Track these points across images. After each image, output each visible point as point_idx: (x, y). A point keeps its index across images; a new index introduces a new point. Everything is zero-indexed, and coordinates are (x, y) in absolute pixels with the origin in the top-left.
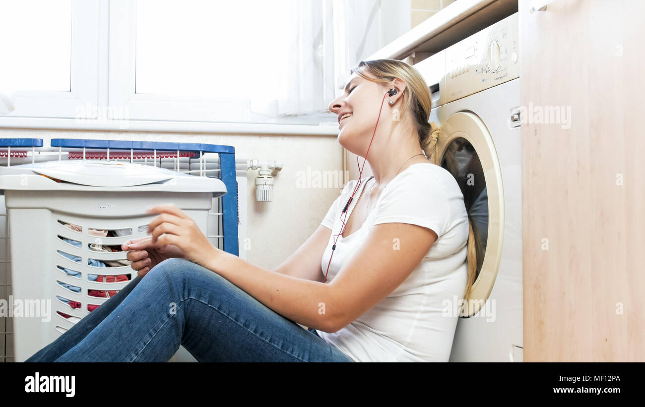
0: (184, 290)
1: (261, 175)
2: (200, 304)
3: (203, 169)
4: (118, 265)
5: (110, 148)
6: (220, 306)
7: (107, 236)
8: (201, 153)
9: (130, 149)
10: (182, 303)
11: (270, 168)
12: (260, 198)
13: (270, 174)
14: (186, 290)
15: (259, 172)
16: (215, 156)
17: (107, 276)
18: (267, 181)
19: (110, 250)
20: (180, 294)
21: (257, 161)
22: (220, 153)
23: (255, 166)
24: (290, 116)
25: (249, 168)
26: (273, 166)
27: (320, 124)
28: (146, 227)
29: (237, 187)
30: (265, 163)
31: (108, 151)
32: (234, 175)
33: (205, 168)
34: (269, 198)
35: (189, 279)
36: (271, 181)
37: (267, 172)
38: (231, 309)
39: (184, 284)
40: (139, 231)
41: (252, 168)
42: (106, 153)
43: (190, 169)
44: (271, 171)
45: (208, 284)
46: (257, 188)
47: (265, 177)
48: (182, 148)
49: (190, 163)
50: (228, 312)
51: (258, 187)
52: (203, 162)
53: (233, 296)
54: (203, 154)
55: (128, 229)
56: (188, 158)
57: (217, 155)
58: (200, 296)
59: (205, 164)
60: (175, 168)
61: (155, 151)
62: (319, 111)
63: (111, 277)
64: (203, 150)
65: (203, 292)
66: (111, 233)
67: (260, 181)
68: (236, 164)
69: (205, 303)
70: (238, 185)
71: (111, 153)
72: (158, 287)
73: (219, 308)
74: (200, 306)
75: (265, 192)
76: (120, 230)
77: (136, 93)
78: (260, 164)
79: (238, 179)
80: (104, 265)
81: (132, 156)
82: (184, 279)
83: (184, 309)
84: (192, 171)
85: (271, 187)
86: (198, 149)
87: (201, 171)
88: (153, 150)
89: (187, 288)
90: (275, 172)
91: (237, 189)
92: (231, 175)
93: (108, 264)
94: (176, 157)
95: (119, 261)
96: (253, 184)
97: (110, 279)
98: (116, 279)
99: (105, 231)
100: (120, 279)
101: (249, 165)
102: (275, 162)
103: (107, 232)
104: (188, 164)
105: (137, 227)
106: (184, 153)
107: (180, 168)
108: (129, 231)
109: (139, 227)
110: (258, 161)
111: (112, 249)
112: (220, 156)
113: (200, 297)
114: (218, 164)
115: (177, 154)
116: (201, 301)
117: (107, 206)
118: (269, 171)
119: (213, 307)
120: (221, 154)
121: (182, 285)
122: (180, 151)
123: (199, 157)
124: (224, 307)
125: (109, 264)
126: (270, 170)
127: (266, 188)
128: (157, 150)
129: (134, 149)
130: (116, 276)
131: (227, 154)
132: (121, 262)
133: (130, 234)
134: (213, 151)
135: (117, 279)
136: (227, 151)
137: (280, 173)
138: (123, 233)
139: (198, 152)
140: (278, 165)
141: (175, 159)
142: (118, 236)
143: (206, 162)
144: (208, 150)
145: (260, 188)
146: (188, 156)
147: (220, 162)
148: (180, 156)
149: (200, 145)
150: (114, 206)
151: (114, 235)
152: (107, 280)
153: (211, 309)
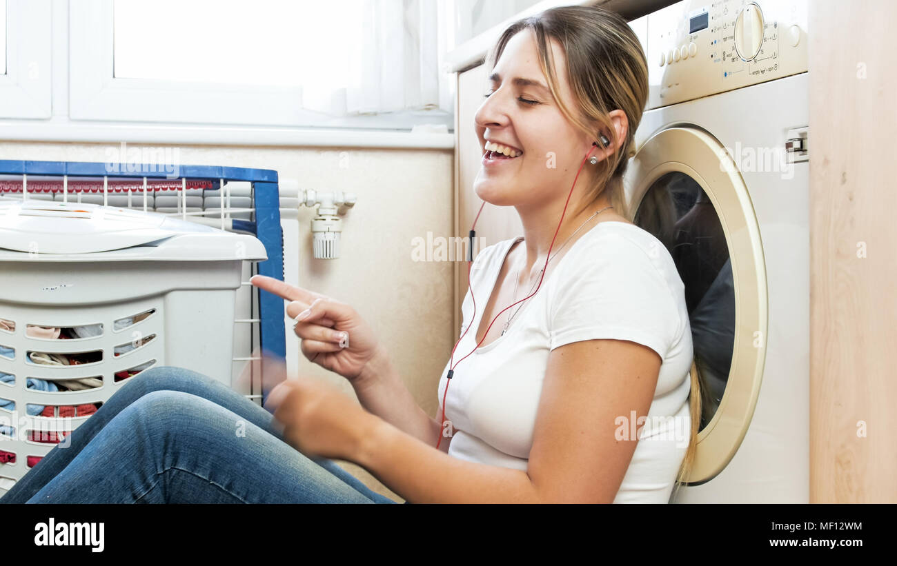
0: (165, 454)
1: (320, 216)
2: (195, 479)
3: (225, 207)
4: (81, 387)
5: (69, 175)
6: (231, 483)
7: (60, 337)
8: (222, 182)
9: (103, 176)
10: (160, 476)
11: (336, 204)
12: (319, 253)
13: (335, 213)
14: (168, 455)
15: (318, 210)
16: (246, 187)
17: (60, 406)
18: (332, 225)
19: (66, 361)
20: (158, 460)
21: (313, 192)
22: (253, 182)
23: (312, 201)
24: (364, 114)
25: (301, 205)
26: (341, 200)
27: (415, 128)
28: (127, 321)
29: (282, 236)
30: (328, 197)
31: (66, 179)
32: (278, 217)
33: (228, 205)
34: (335, 252)
35: (176, 435)
36: (336, 226)
37: (329, 211)
38: (250, 489)
39: (167, 442)
40: (116, 328)
41: (306, 203)
42: (62, 183)
43: (204, 207)
44: (337, 208)
45: (211, 443)
46: (314, 237)
47: (329, 219)
48: (190, 174)
49: (203, 197)
50: (244, 494)
51: (316, 235)
52: (225, 195)
53: (256, 464)
54: (225, 183)
55: (97, 325)
56: (200, 190)
57: (249, 184)
58: (195, 465)
59: (229, 198)
60: (179, 205)
61: (145, 180)
62: (413, 108)
63: (68, 408)
64: (225, 177)
65: (200, 458)
66: (67, 333)
67: (319, 226)
68: (280, 198)
69: (204, 477)
70: (284, 233)
71: (69, 183)
72: (121, 447)
73: (229, 487)
74: (195, 484)
75: (327, 244)
76: (83, 327)
77: (114, 77)
78: (320, 197)
79: (284, 223)
80: (55, 388)
81: (106, 187)
82: (168, 434)
83: (164, 488)
84: (208, 212)
85: (337, 234)
86: (217, 175)
87: (222, 211)
88: (142, 177)
89: (170, 450)
90: (343, 210)
91: (283, 240)
92: (272, 217)
93: (61, 386)
94: (181, 189)
95: (80, 381)
96: (307, 229)
97: (66, 411)
98: (76, 412)
99: (56, 329)
100: (83, 410)
101: (301, 199)
102: (343, 193)
103: (60, 330)
104: (201, 199)
105: (113, 323)
106: (193, 182)
107: (187, 206)
108: (97, 329)
109: (116, 322)
110: (316, 192)
111: (69, 360)
112: (253, 187)
113: (195, 468)
114: (250, 199)
115: (182, 183)
116: (196, 474)
117: (58, 287)
118: (334, 209)
119: (217, 484)
120: (256, 184)
121: (163, 443)
122: (187, 178)
123: (219, 188)
124: (237, 486)
125: (63, 385)
126: (335, 206)
127: (330, 237)
128: (148, 177)
129: (109, 176)
130: (77, 406)
131: (266, 183)
132: (85, 381)
133: (100, 333)
134: (242, 178)
135: (79, 411)
136: (266, 179)
137: (352, 211)
138: (87, 333)
139: (218, 181)
140: (349, 198)
141: (179, 192)
142: (79, 337)
143: (231, 195)
144: (233, 177)
145: (320, 237)
146: (200, 187)
147: (254, 195)
148: (187, 188)
149: (220, 169)
150: (71, 285)
151: (73, 335)
152: (60, 413)
153: (214, 488)
